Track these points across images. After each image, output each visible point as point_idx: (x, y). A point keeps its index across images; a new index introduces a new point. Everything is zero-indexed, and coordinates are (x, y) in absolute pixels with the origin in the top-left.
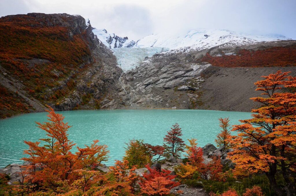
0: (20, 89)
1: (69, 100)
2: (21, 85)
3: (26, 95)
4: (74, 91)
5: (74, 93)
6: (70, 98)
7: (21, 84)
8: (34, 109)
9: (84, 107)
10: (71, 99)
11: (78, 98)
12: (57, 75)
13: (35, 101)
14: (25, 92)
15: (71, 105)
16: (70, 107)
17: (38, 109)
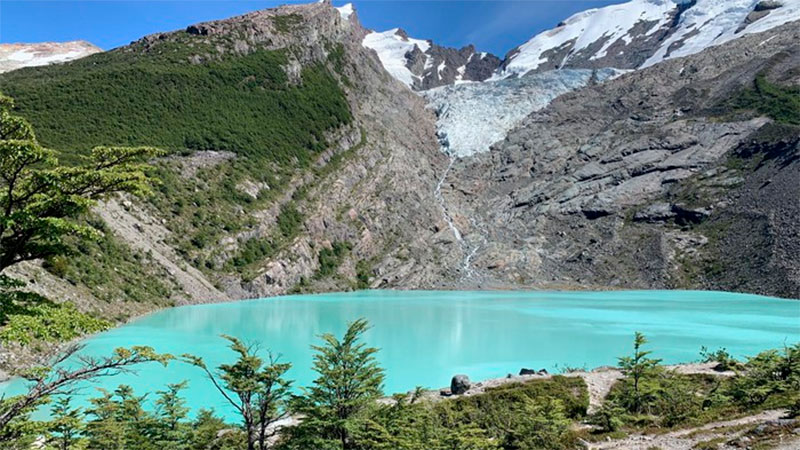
0: (158, 242)
1: (279, 265)
2: (161, 230)
3: (171, 259)
4: (295, 240)
5: (294, 245)
6: (283, 259)
7: (162, 227)
8: (189, 296)
9: (322, 284)
10: (285, 264)
11: (306, 259)
12: (253, 193)
13: (190, 274)
14: (168, 248)
15: (284, 281)
16: (280, 285)
17: (196, 295)
